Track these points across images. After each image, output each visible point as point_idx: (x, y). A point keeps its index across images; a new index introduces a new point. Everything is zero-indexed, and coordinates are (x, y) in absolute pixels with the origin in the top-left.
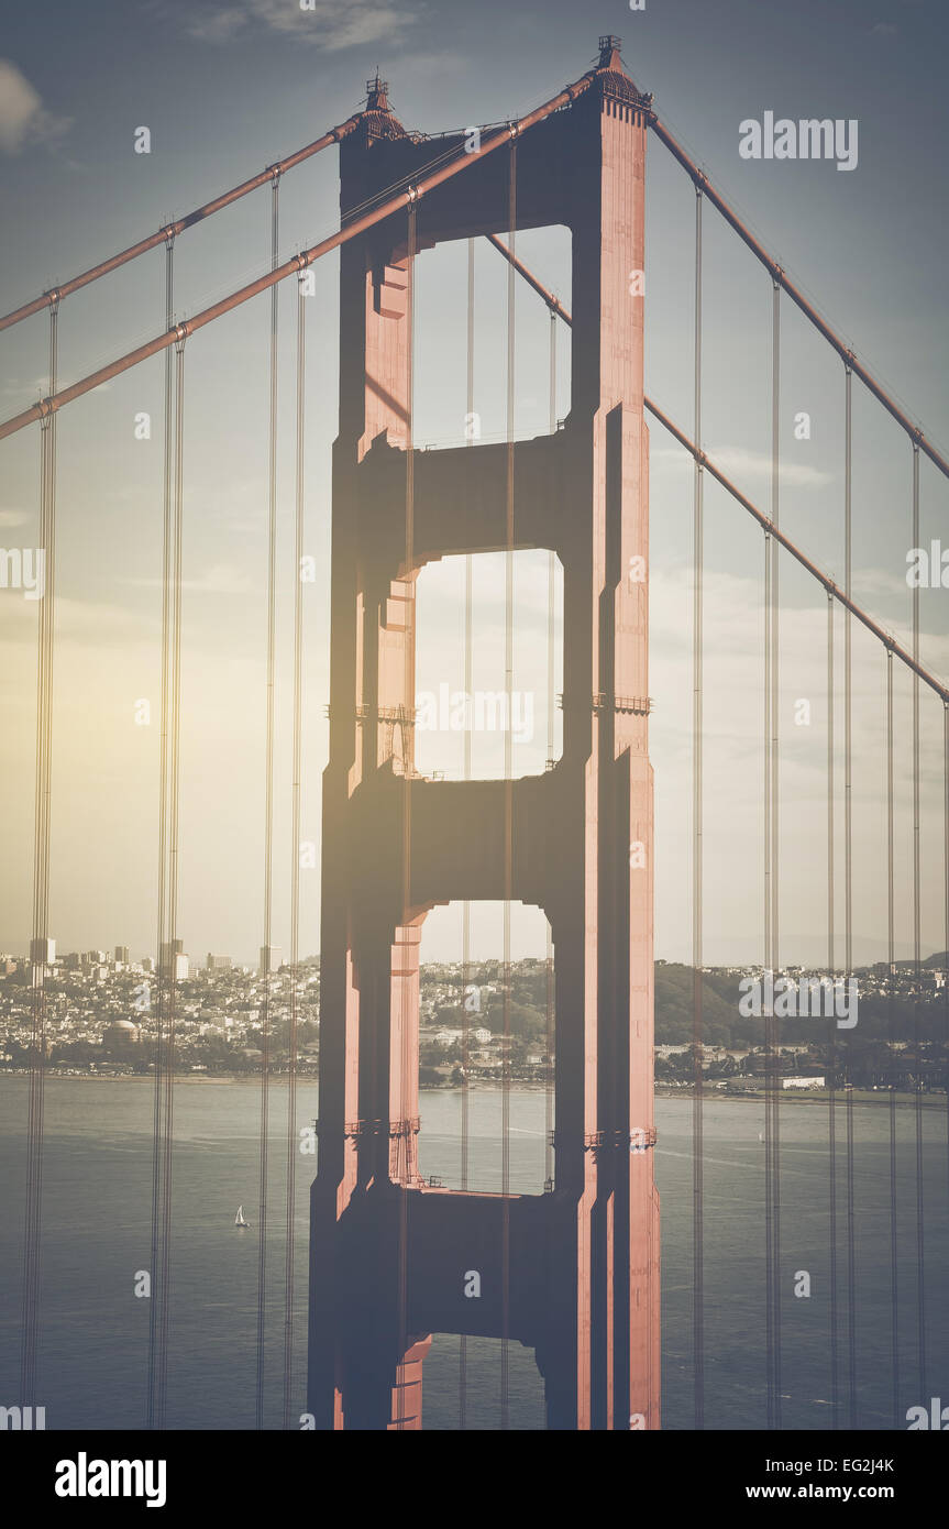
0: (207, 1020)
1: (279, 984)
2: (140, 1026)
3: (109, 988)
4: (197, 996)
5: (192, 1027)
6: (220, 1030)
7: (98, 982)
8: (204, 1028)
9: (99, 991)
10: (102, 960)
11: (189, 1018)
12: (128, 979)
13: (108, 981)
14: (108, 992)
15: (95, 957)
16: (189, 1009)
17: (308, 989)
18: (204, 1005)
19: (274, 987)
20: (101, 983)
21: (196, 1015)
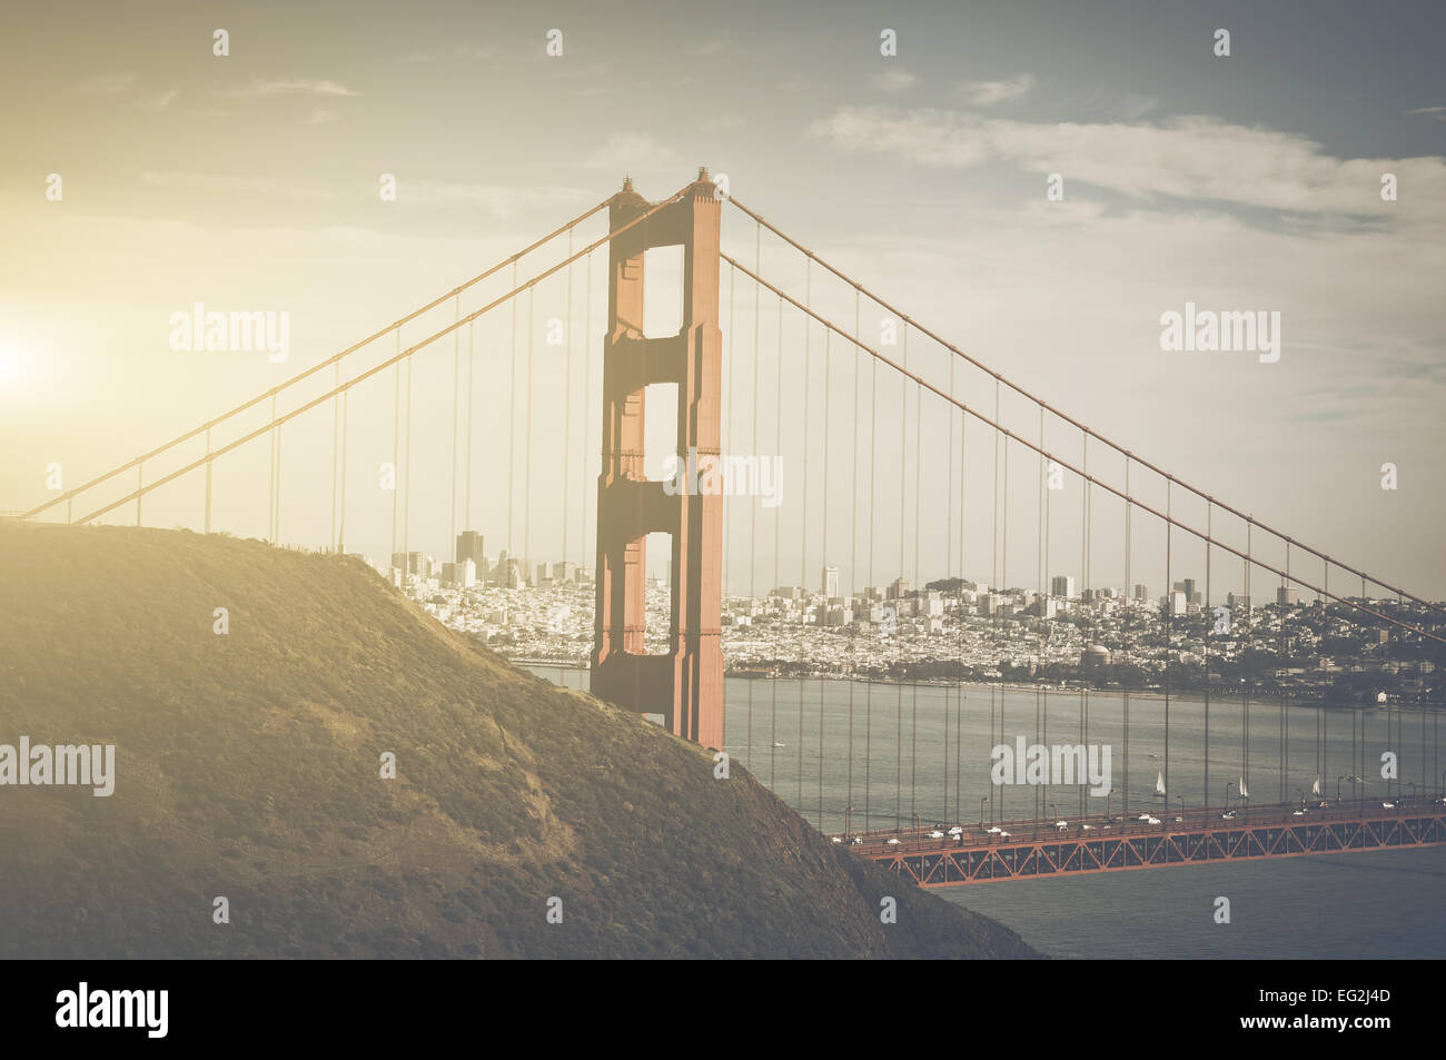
0: (1188, 649)
1: (1259, 619)
2: (1129, 652)
3: (1113, 621)
4: (1184, 629)
5: (1173, 655)
6: (1197, 658)
7: (1104, 615)
8: (1183, 655)
9: (1104, 622)
10: (1114, 595)
11: (1174, 646)
12: (1131, 613)
13: (1113, 615)
14: (1112, 624)
15: (1107, 593)
16: (1174, 639)
17: (1286, 623)
18: (1189, 636)
19: (1254, 622)
20: (1107, 616)
21: (1180, 644)
